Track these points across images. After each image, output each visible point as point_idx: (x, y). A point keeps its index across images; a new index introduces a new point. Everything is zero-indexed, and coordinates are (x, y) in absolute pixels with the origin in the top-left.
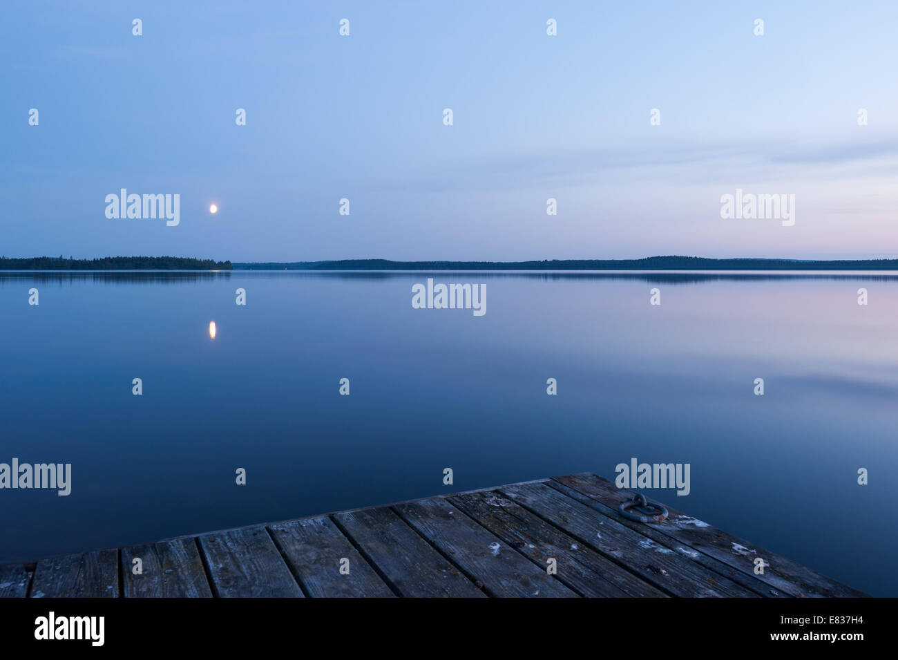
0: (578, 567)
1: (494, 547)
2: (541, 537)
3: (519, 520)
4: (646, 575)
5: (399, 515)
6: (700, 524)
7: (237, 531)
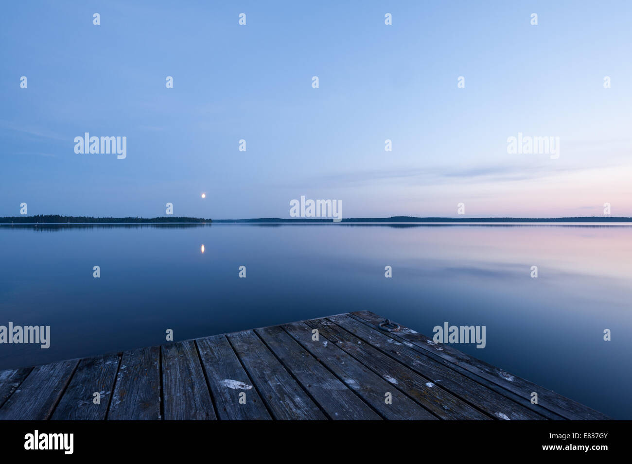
0: (361, 352)
1: (325, 343)
2: (345, 338)
3: (336, 331)
4: (390, 354)
5: (284, 330)
6: (413, 332)
7: (213, 337)
